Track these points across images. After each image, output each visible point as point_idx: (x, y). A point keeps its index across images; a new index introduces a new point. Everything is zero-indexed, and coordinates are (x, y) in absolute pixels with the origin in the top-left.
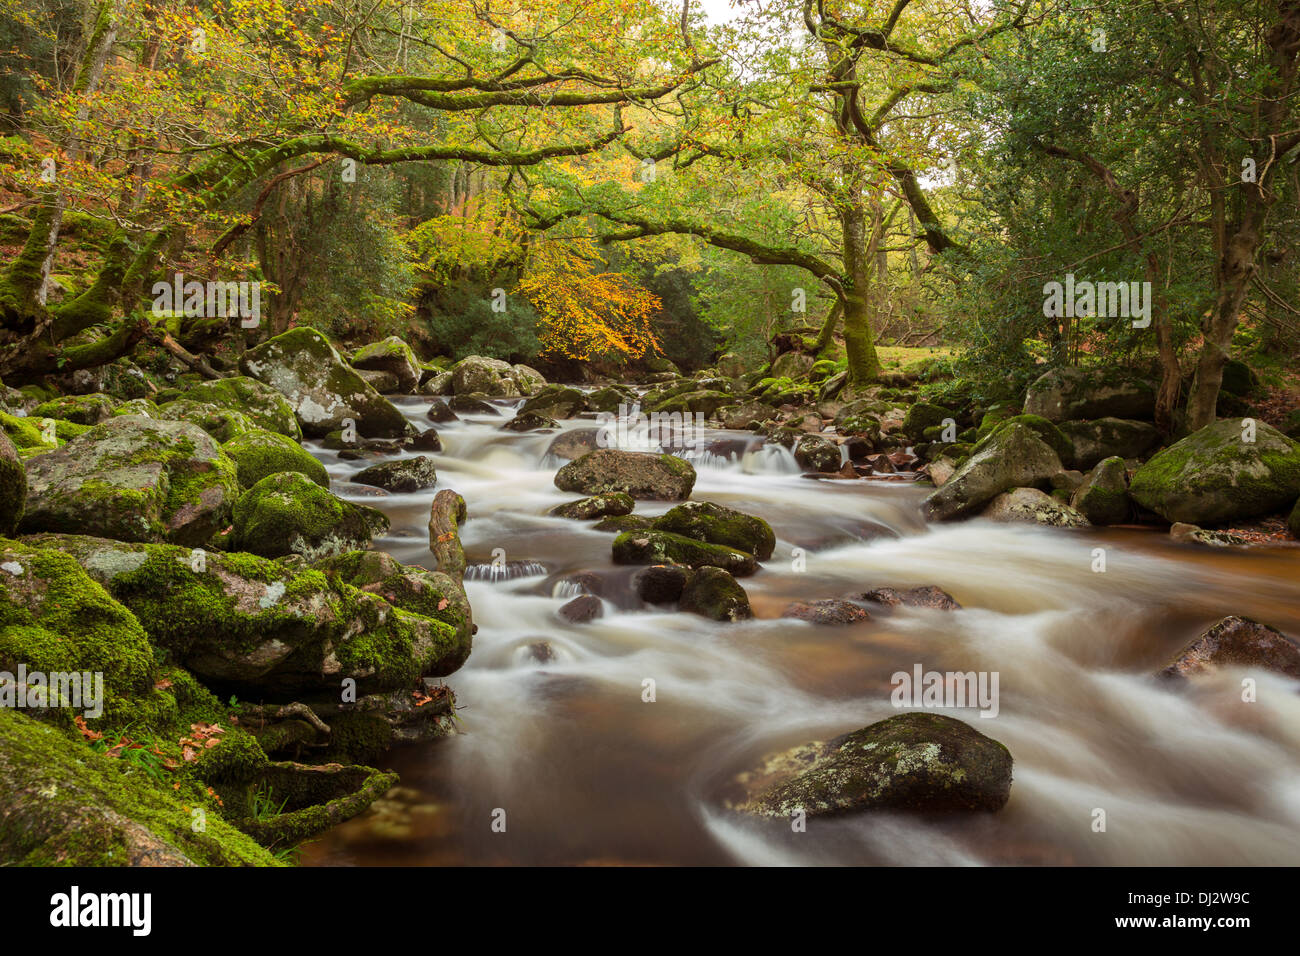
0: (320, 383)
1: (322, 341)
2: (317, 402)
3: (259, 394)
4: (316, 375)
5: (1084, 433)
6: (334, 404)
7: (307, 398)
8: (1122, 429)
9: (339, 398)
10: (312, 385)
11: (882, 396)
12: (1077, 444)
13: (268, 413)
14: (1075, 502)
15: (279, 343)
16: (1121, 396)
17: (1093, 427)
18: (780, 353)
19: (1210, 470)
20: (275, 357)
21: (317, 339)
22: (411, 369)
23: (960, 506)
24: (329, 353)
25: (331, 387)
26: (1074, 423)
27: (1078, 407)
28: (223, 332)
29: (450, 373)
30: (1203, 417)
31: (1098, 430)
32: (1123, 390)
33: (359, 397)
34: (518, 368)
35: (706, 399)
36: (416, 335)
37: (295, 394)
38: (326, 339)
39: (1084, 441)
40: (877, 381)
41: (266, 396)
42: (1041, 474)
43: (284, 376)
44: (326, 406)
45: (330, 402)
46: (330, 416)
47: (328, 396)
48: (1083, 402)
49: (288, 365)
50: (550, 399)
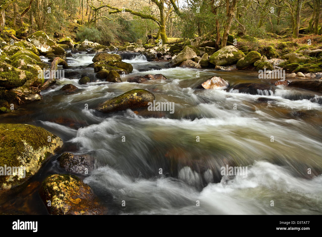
0: (45, 43)
1: (44, 34)
2: (45, 47)
3: (28, 44)
4: (44, 42)
5: (202, 50)
6: (48, 48)
7: (42, 47)
8: (209, 49)
9: (49, 46)
10: (43, 44)
11: (167, 46)
12: (201, 52)
13: (31, 48)
14: (198, 63)
15: (35, 34)
16: (209, 42)
17: (204, 48)
18: (149, 39)
19: (223, 55)
20: (34, 38)
21: (43, 33)
22: (71, 43)
23: (176, 63)
24: (46, 36)
25: (47, 44)
26: (200, 48)
27: (201, 45)
28: (26, 34)
29: (80, 45)
30: (224, 46)
31: (205, 49)
32: (210, 41)
33: (54, 46)
34: (95, 43)
35: (131, 47)
36: (74, 37)
37: (39, 46)
38: (45, 33)
39: (202, 51)
40: (167, 43)
41: (30, 45)
42: (192, 57)
43: (37, 42)
44: (47, 48)
45: (47, 47)
46: (48, 51)
47: (47, 46)
48: (202, 44)
49: (37, 39)
50: (99, 48)
